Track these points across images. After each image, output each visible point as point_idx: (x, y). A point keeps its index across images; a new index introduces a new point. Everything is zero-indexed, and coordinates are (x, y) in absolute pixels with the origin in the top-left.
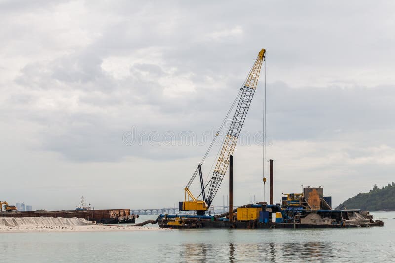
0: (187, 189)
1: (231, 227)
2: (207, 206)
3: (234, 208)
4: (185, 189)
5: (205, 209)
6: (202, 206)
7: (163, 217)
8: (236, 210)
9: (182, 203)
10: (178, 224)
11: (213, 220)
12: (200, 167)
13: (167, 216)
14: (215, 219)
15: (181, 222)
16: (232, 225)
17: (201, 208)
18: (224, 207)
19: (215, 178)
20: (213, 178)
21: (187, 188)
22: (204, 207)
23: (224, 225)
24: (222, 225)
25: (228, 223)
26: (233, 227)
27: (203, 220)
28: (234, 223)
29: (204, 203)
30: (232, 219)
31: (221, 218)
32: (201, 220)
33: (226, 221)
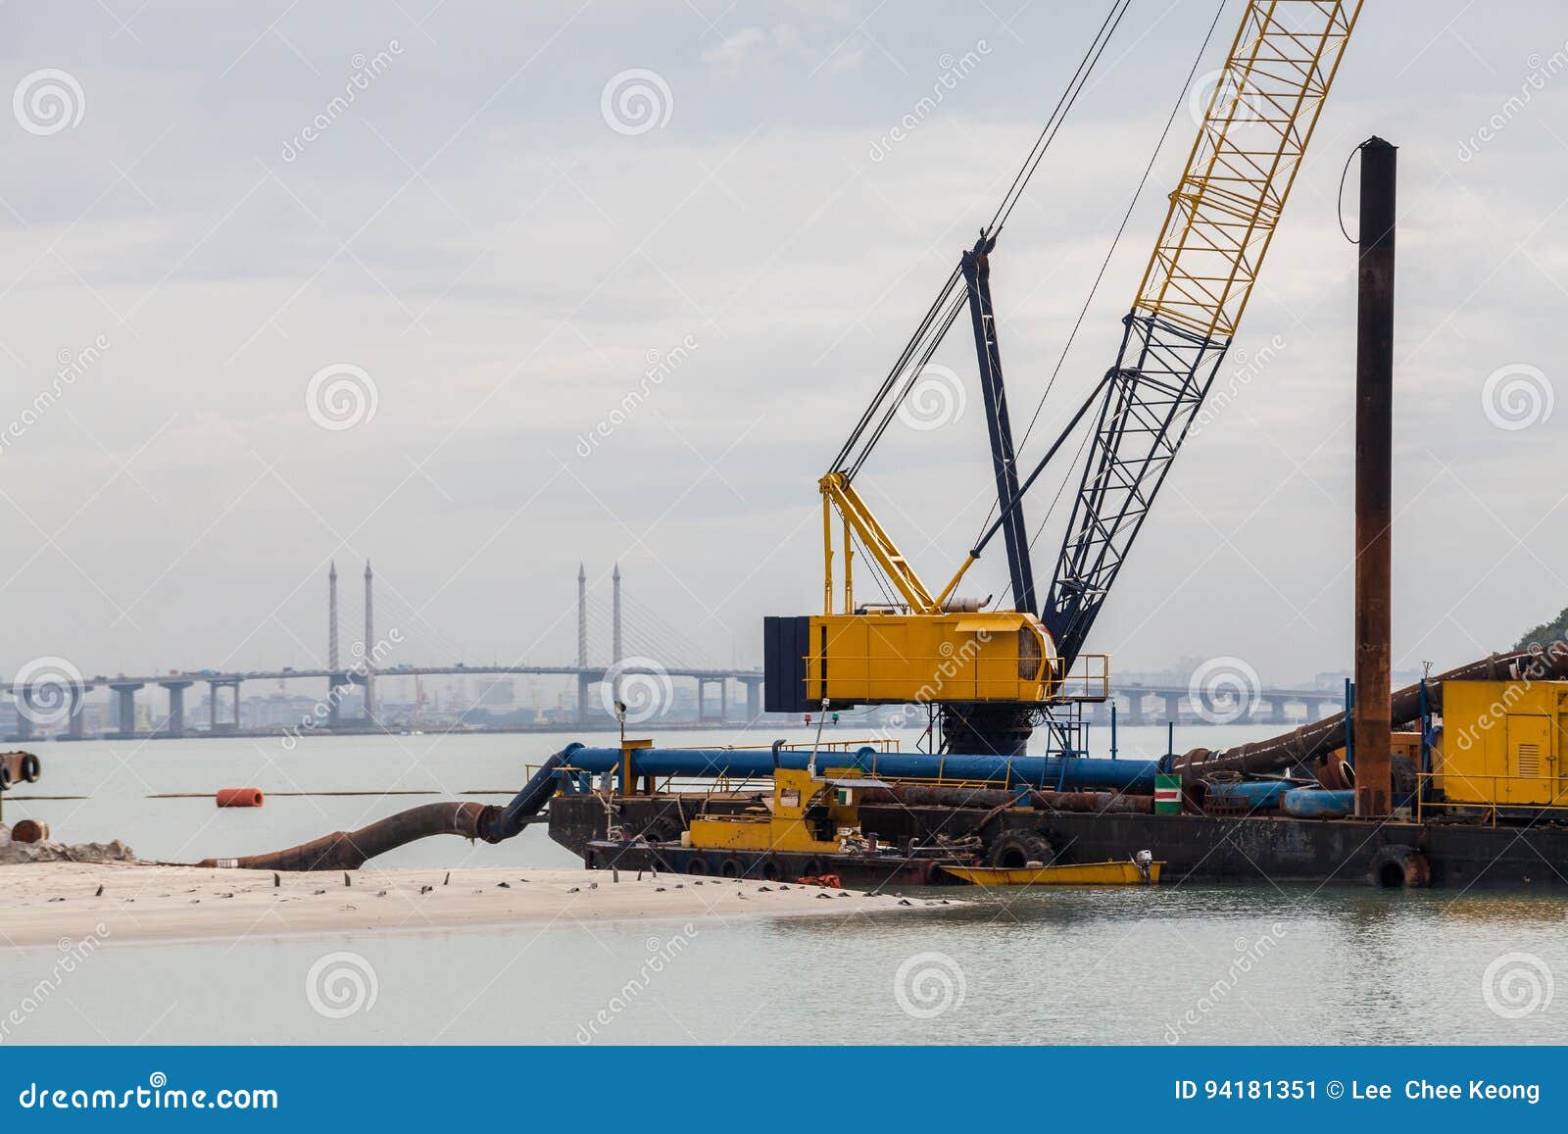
0: (838, 486)
1: (1391, 878)
4: (825, 487)
7: (599, 763)
9: (803, 622)
10: (796, 838)
11: (1168, 795)
12: (975, 265)
13: (640, 763)
14: (1195, 792)
15: (822, 820)
16: (1391, 852)
17: (1002, 683)
19: (1135, 375)
21: (845, 483)
22: (1028, 674)
23: (1298, 849)
24: (1282, 853)
25: (1342, 826)
26: (1410, 874)
27: (1059, 801)
28: (1423, 837)
29: (1026, 628)
30: (1380, 795)
31: (1248, 779)
32: (1037, 804)
33: (1320, 811)
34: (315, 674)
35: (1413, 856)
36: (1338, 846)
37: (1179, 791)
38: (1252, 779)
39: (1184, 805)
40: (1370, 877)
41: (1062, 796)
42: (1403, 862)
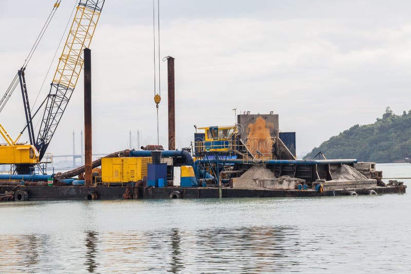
1: (90, 198)
2: (37, 154)
3: (94, 159)
5: (34, 161)
6: (28, 153)
8: (99, 163)
11: (50, 182)
12: (21, 73)
14: (56, 181)
16: (89, 193)
17: (25, 159)
18: (75, 157)
19: (54, 96)
20: (49, 96)
22: (31, 158)
23: (73, 192)
24: (70, 193)
25: (82, 188)
26: (93, 197)
27: (30, 184)
28: (96, 189)
29: (31, 148)
30: (90, 181)
31: (67, 178)
32: (26, 185)
33: (78, 184)
34: (70, 156)
35: (94, 193)
36: (81, 192)
37: (52, 181)
38: (68, 178)
39: (54, 184)
40: (86, 198)
41: (30, 183)
42: (92, 194)
